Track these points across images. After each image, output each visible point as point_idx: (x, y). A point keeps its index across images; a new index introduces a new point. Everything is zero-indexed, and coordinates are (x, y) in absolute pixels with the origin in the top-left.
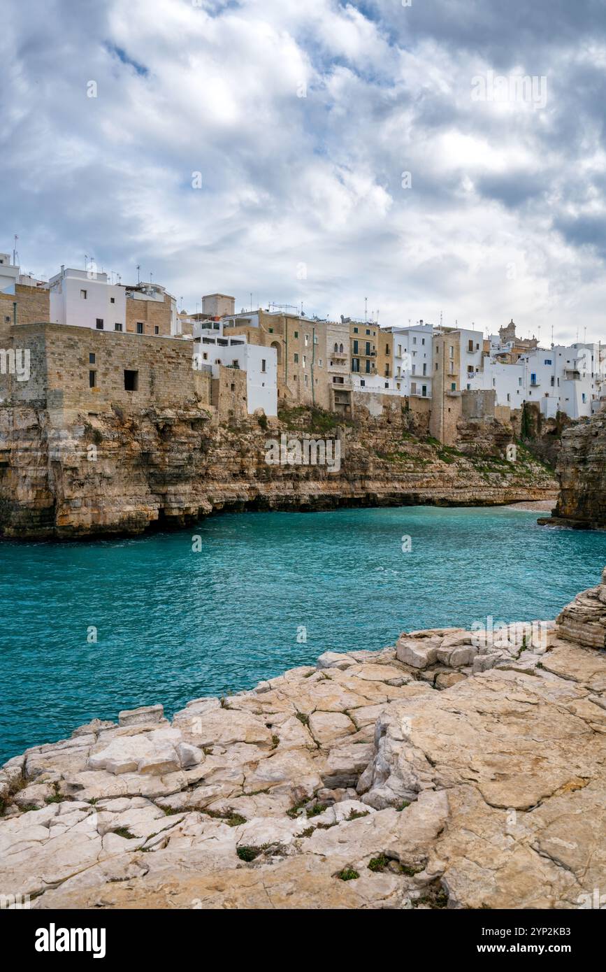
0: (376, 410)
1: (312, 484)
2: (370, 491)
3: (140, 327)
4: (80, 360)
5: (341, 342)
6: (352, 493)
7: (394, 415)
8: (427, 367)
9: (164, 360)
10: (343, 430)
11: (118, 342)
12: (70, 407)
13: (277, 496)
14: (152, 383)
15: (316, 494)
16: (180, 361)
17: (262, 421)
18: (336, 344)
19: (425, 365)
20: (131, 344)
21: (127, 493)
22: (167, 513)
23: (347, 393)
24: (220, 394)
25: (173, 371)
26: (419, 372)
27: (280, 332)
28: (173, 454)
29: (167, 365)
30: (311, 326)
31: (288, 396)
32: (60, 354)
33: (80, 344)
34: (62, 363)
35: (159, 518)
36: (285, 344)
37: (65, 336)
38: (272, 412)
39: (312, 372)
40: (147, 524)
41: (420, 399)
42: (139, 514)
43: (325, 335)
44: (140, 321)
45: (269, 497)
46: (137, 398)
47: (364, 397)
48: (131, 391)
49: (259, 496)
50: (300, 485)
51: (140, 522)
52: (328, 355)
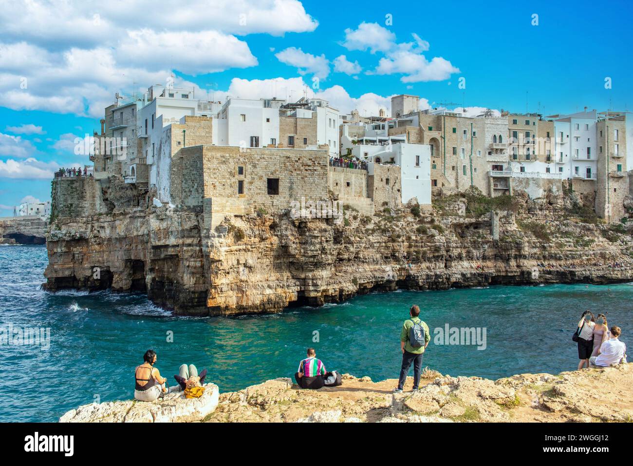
0: (537, 193)
1: (466, 264)
2: (524, 269)
3: (291, 141)
4: (231, 173)
5: (500, 133)
6: (507, 271)
7: (556, 197)
8: (592, 151)
9: (302, 168)
10: (497, 214)
11: (262, 156)
12: (218, 211)
13: (427, 275)
14: (291, 188)
15: (468, 273)
16: (315, 168)
17: (415, 210)
18: (495, 136)
19: (589, 149)
20: (273, 157)
21: (270, 279)
22: (307, 295)
23: (506, 180)
24: (375, 188)
25: (309, 176)
26: (583, 155)
27: (439, 128)
28: (307, 246)
29: (304, 172)
30: (469, 122)
31: (446, 185)
32: (214, 169)
33: (231, 160)
34: (216, 176)
35: (298, 299)
36: (443, 140)
37: (219, 155)
38: (425, 201)
39: (471, 162)
40: (287, 304)
41: (584, 181)
42: (279, 296)
43: (484, 128)
44: (292, 135)
45: (418, 277)
46: (278, 200)
47: (523, 182)
48: (273, 196)
49: (409, 276)
50: (453, 264)
51: (278, 303)
52: (487, 145)
